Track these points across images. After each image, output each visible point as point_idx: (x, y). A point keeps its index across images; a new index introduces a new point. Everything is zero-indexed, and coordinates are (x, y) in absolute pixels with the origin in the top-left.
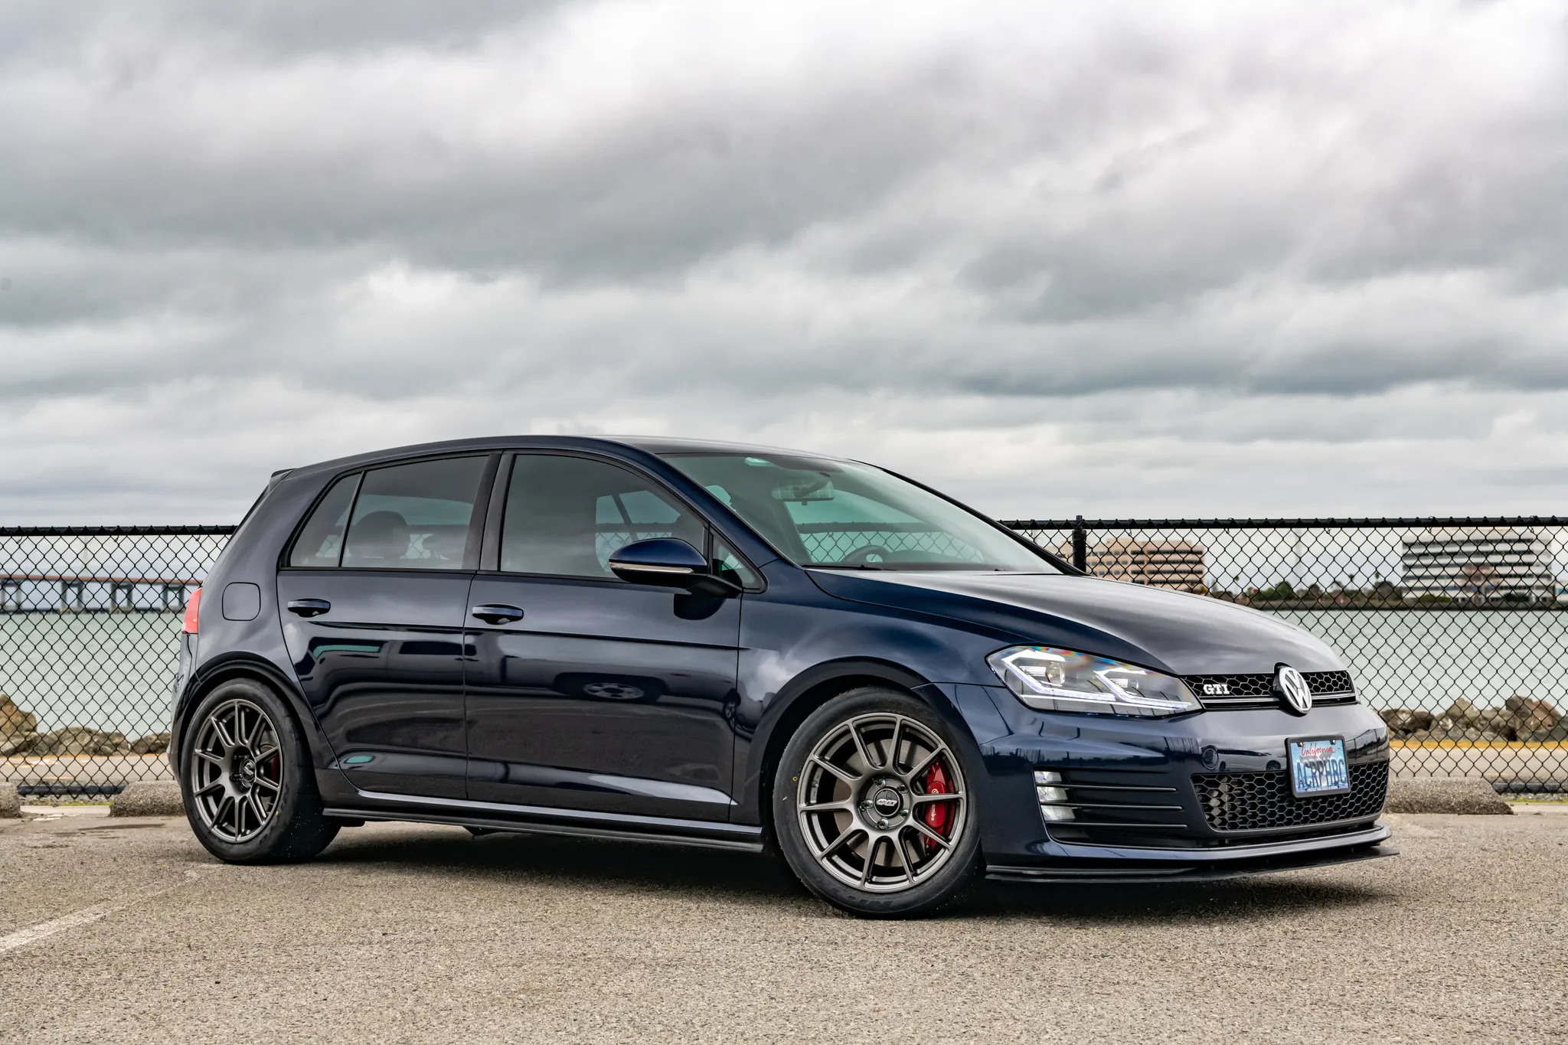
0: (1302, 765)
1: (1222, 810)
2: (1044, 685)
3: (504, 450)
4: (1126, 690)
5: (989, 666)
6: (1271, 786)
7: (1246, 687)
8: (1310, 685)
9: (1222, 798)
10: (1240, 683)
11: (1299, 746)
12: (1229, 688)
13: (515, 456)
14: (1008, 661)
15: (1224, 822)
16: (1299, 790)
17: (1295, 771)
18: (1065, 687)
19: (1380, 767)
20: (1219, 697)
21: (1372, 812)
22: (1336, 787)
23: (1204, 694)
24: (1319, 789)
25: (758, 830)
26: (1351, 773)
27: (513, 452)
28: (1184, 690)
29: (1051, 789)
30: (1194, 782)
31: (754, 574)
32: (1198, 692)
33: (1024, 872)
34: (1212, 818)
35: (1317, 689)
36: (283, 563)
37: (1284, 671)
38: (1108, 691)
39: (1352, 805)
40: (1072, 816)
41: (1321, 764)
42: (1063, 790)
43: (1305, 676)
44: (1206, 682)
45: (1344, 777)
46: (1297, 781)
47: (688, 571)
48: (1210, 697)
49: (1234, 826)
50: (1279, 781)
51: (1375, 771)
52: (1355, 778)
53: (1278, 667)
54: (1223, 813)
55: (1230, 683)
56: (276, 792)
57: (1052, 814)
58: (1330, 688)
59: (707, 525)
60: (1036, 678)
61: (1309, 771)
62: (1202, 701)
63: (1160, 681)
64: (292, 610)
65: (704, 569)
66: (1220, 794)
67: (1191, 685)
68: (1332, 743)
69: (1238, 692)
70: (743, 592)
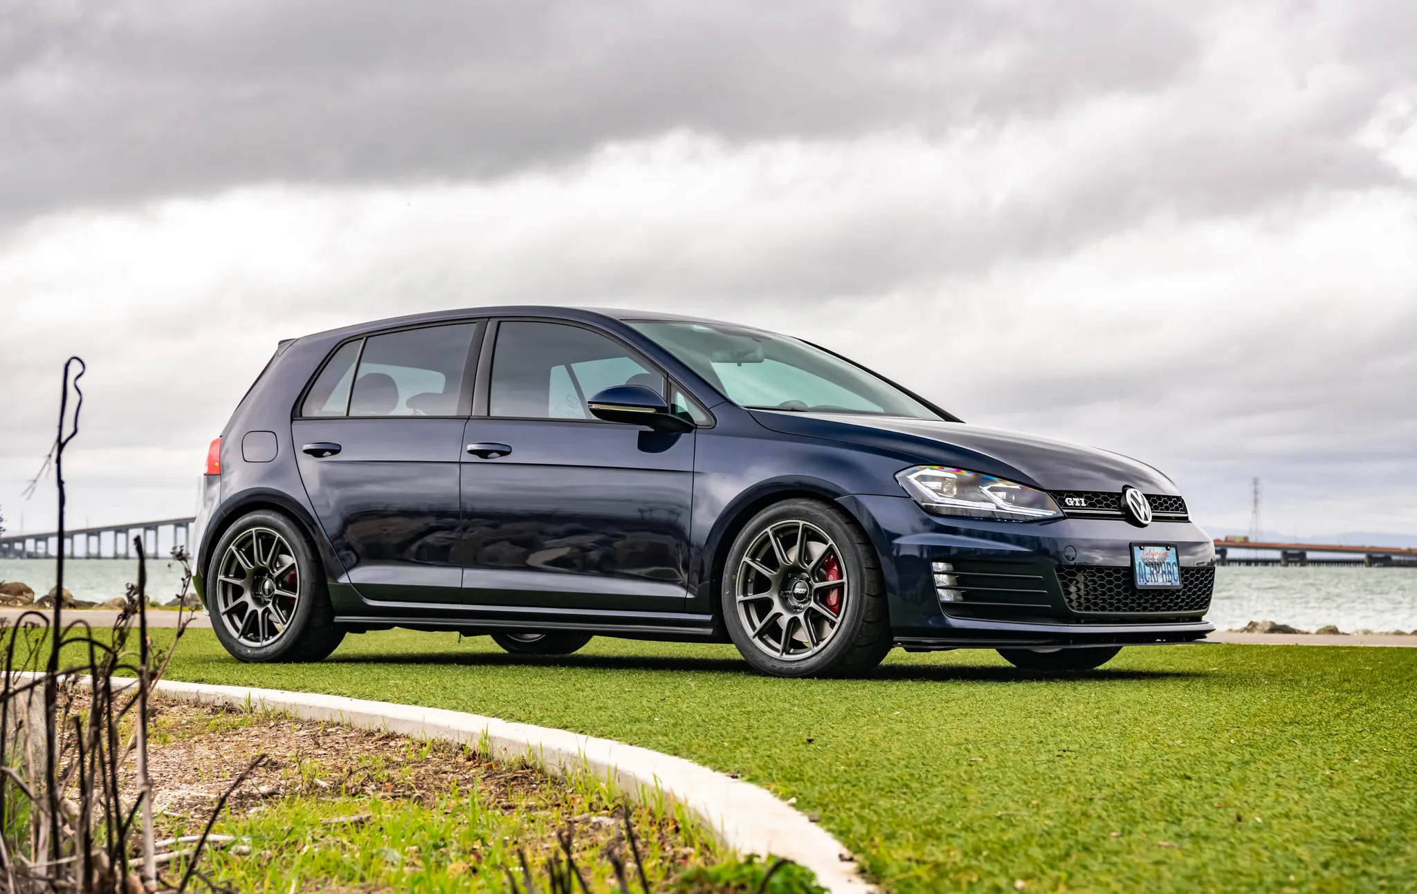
0: (1142, 564)
1: (1078, 595)
2: (940, 496)
3: (489, 318)
4: (1004, 500)
5: (897, 481)
6: (1117, 579)
7: (1098, 501)
8: (1151, 505)
9: (1078, 585)
10: (1094, 499)
11: (1141, 549)
12: (1085, 502)
13: (499, 323)
14: (912, 478)
15: (1080, 604)
16: (1140, 583)
17: (1137, 568)
18: (956, 497)
19: (1207, 572)
20: (1077, 508)
21: (1199, 608)
22: (1170, 584)
23: (1066, 505)
24: (1156, 584)
25: (709, 618)
26: (1182, 575)
27: (498, 320)
28: (1050, 501)
29: (945, 576)
30: (1057, 571)
31: (705, 413)
32: (1062, 503)
33: (923, 641)
34: (1071, 601)
35: (1156, 508)
36: (296, 413)
37: (1129, 491)
38: (990, 501)
39: (1183, 600)
40: (960, 598)
41: (1159, 564)
42: (954, 578)
43: (1148, 496)
44: (1067, 497)
45: (1176, 576)
46: (1138, 576)
47: (651, 411)
48: (1071, 508)
49: (1088, 608)
50: (1124, 575)
51: (1202, 575)
52: (1186, 579)
53: (1125, 488)
54: (1080, 597)
55: (1087, 499)
56: (294, 599)
57: (946, 596)
58: (1167, 508)
59: (665, 376)
60: (934, 491)
61: (1148, 569)
62: (1065, 511)
63: (1031, 493)
64: (307, 451)
65: (665, 409)
66: (1078, 582)
67: (1056, 498)
68: (1167, 549)
69: (1092, 505)
70: (696, 428)
